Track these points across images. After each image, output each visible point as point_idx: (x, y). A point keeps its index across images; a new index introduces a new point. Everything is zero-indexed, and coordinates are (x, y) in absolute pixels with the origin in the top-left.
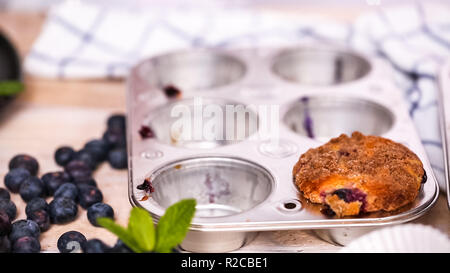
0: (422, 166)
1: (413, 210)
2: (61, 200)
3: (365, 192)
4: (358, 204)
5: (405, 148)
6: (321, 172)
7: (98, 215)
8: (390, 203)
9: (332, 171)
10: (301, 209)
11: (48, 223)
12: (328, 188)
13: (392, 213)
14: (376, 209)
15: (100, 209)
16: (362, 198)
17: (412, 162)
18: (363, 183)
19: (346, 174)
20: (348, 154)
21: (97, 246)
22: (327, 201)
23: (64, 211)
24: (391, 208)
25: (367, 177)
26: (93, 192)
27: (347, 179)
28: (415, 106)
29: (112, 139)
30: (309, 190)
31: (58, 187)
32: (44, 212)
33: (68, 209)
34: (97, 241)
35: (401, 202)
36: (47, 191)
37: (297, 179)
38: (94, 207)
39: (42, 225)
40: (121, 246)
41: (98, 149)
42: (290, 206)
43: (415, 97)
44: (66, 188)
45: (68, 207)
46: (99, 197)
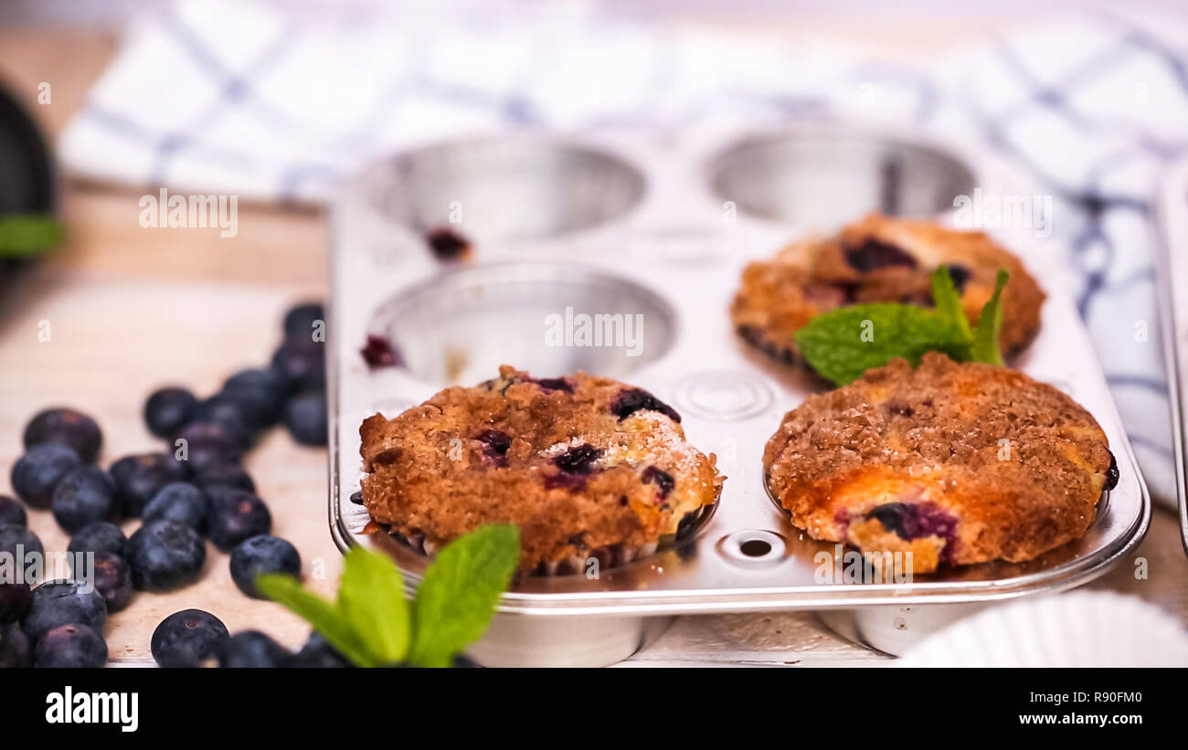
0: (1104, 443)
1: (1079, 561)
2: (160, 527)
3: (954, 511)
4: (935, 543)
5: (1061, 397)
6: (838, 458)
7: (259, 568)
8: (1020, 540)
9: (866, 457)
10: (784, 558)
11: (126, 590)
12: (857, 500)
13: (1026, 568)
14: (981, 558)
15: (265, 552)
16: (946, 527)
17: (1079, 433)
18: (949, 489)
19: (904, 463)
20: (909, 413)
21: (257, 649)
22: (852, 534)
23: (169, 556)
24: (1021, 555)
25: (958, 473)
26: (246, 508)
27: (907, 478)
28: (1095, 282)
29: (297, 366)
30: (805, 507)
31: (153, 494)
32: (115, 559)
33: (179, 553)
34: (256, 636)
35: (1048, 539)
36: (123, 503)
37: (775, 478)
38: (248, 547)
39: (111, 595)
40: (319, 649)
41: (257, 394)
42: (755, 548)
43: (1094, 258)
44: (175, 496)
45: (180, 547)
46: (261, 520)
